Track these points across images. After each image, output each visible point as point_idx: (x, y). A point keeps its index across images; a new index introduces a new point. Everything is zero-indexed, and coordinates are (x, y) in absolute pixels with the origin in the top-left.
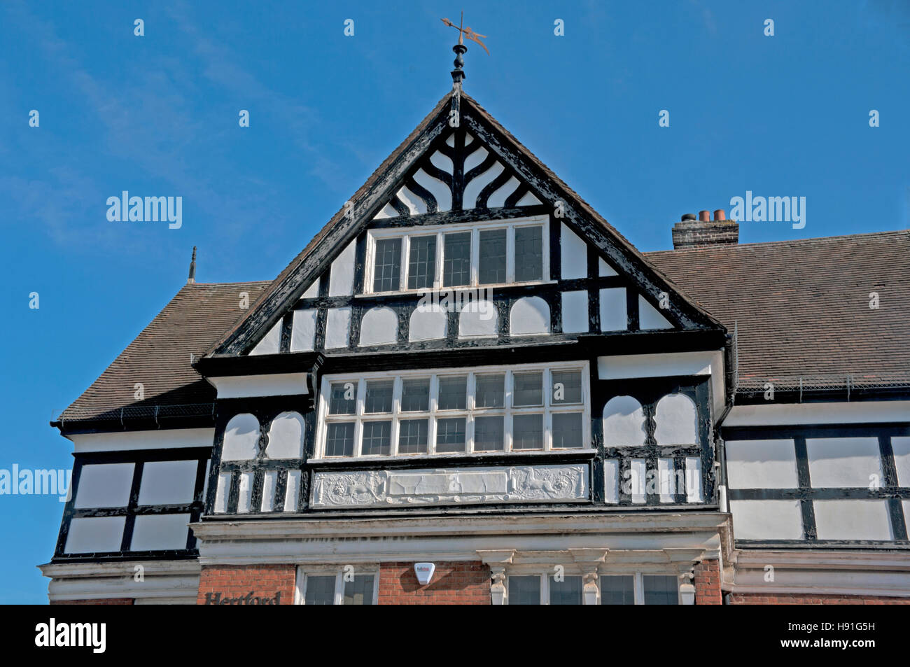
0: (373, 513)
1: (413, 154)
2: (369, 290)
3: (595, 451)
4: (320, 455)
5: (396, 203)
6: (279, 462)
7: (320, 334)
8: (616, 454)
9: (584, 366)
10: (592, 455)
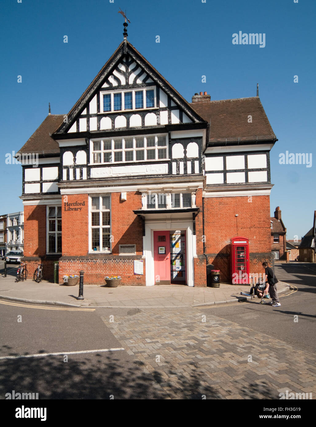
0: (108, 179)
1: (112, 64)
2: (102, 112)
3: (170, 160)
4: (92, 163)
5: (108, 82)
6: (80, 165)
7: (88, 126)
8: (176, 160)
9: (166, 135)
10: (169, 161)
